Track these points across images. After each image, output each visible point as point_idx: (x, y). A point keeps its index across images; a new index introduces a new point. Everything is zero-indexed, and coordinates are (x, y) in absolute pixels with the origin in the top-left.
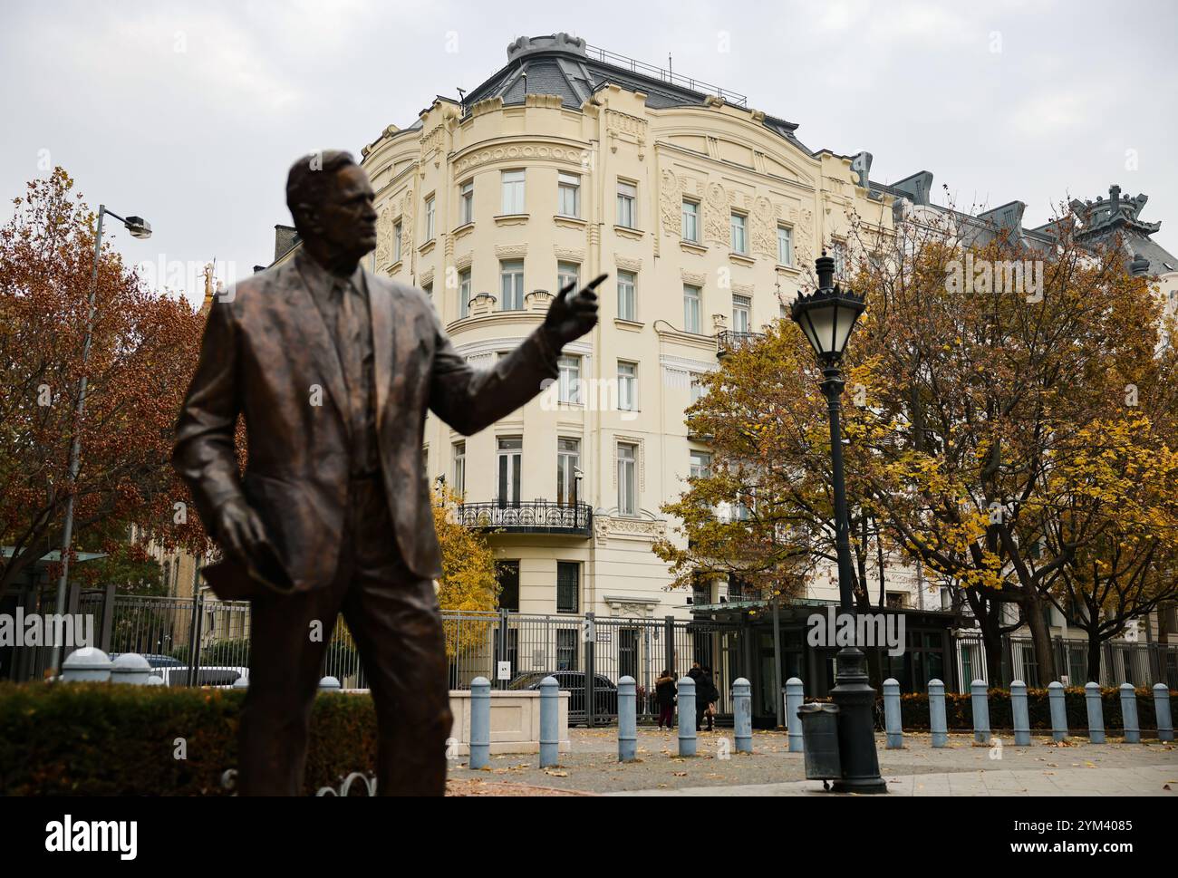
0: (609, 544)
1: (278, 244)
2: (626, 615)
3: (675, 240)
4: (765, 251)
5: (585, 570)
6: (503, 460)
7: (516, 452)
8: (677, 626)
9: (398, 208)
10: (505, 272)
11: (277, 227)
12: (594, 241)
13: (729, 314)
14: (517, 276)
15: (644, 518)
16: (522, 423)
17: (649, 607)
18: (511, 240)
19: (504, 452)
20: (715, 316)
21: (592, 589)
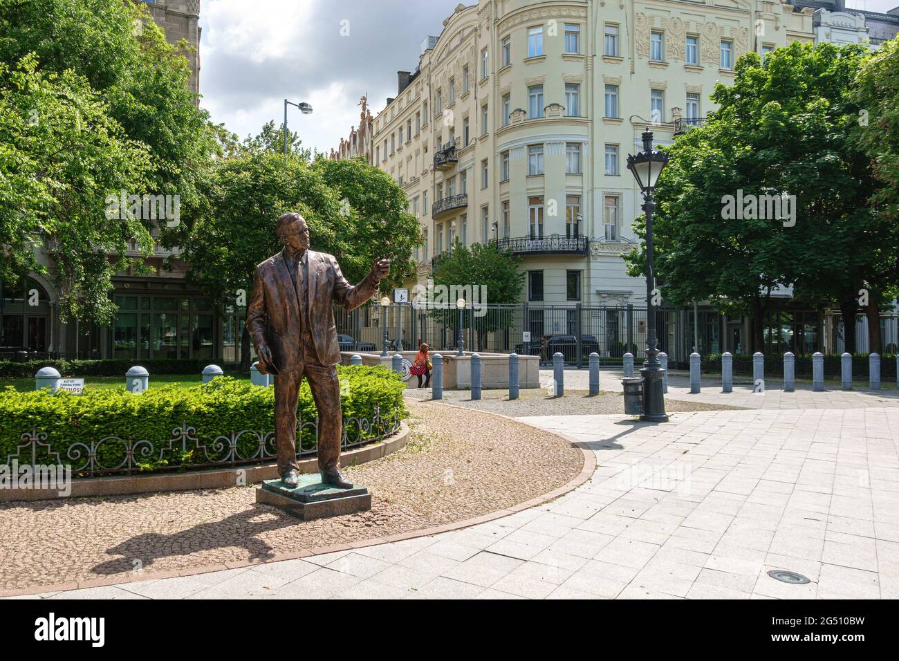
0: (599, 259)
1: (400, 83)
2: (612, 303)
3: (646, 60)
4: (711, 61)
5: (584, 274)
6: (532, 210)
7: (540, 206)
8: (635, 310)
9: (466, 58)
10: (531, 94)
11: (399, 73)
12: (589, 68)
13: (684, 107)
14: (539, 95)
15: (622, 242)
16: (543, 188)
17: (626, 296)
18: (535, 73)
19: (533, 207)
20: (673, 109)
21: (589, 286)
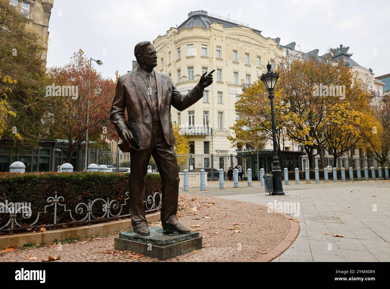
0: (216, 137)
1: (133, 65)
2: (221, 154)
3: (231, 61)
4: (254, 63)
5: (210, 143)
6: (190, 117)
7: (193, 115)
8: (233, 156)
9: (162, 55)
10: (189, 70)
11: (133, 61)
12: (211, 62)
13: (245, 79)
14: (192, 71)
15: (225, 130)
16: (194, 108)
17: (226, 152)
18: (190, 62)
19: (190, 115)
20: (241, 80)
21: (212, 148)
